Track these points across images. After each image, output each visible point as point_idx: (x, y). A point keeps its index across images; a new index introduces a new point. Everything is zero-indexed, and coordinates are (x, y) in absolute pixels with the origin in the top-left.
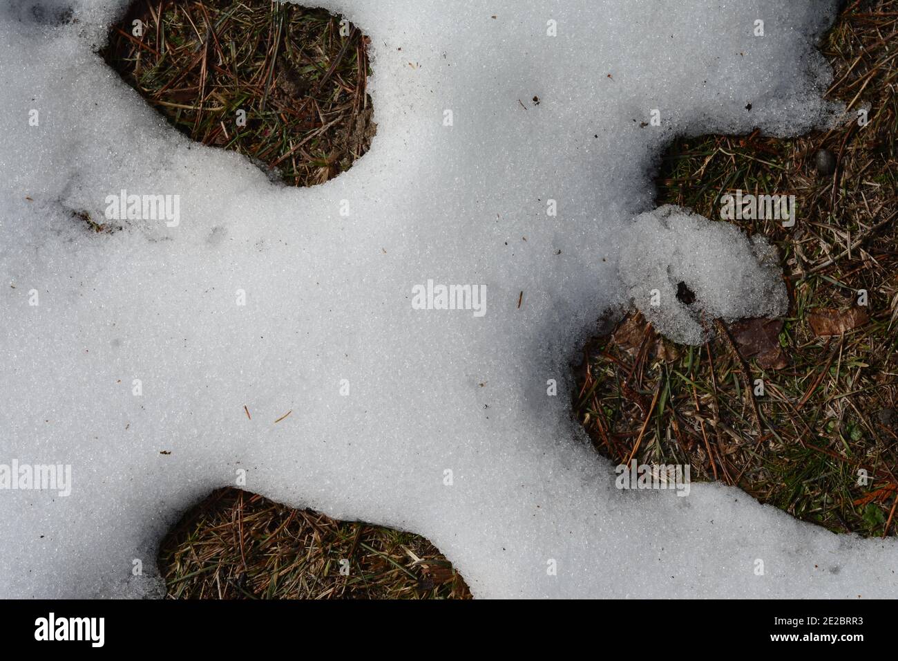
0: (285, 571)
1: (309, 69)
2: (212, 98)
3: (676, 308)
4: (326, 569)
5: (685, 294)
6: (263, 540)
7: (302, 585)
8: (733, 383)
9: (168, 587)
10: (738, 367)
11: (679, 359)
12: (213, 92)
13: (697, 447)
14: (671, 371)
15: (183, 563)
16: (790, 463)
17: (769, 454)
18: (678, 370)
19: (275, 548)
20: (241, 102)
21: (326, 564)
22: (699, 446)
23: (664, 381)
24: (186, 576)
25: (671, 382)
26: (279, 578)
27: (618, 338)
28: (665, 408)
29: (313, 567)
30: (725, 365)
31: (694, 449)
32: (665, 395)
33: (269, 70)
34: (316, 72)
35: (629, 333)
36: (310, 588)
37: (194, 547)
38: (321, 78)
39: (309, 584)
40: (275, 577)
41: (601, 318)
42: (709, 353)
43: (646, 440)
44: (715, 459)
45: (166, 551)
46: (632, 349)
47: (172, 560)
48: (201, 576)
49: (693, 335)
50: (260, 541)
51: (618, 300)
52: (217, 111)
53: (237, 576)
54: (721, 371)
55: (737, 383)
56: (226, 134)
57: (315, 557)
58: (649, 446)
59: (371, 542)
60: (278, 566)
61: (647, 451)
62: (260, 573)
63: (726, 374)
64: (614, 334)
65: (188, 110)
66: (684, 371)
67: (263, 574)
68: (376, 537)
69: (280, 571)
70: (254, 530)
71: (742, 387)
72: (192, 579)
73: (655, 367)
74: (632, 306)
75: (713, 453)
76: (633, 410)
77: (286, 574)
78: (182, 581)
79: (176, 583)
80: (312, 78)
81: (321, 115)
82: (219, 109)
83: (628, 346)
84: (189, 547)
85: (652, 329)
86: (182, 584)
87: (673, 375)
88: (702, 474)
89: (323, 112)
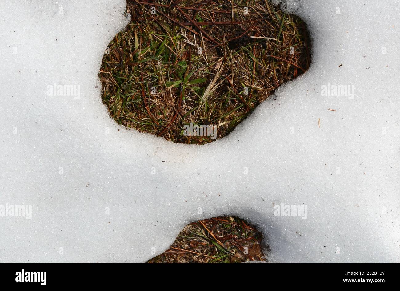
0: (255, 66)
4: (242, 84)
7: (243, 69)
9: (283, 13)
11: (230, 260)
13: (189, 246)
14: (228, 254)
15: (290, 25)
18: (226, 257)
19: (268, 67)
21: (245, 85)
22: (189, 247)
23: (225, 250)
24: (283, 23)
25: (224, 252)
27: (256, 245)
28: (214, 244)
29: (248, 78)
32: (220, 247)
35: (255, 250)
36: (239, 72)
37: (293, 36)
39: (242, 72)
40: (255, 60)
41: (269, 247)
43: (206, 232)
44: (179, 250)
45: (300, 22)
48: (278, 29)
50: (275, 63)
51: (271, 257)
53: (267, 44)
57: (252, 82)
59: (242, 109)
60: (259, 64)
61: (201, 229)
62: (261, 54)
64: (259, 245)
67: (260, 55)
68: (242, 111)
69: (256, 63)
70: (282, 64)
72: (280, 24)
73: (234, 250)
74: (265, 259)
75: (182, 251)
76: (222, 233)
77: (253, 65)
78: (282, 19)
79: (283, 17)
83: (250, 247)
84: (294, 33)
87: (226, 254)
88: (177, 243)
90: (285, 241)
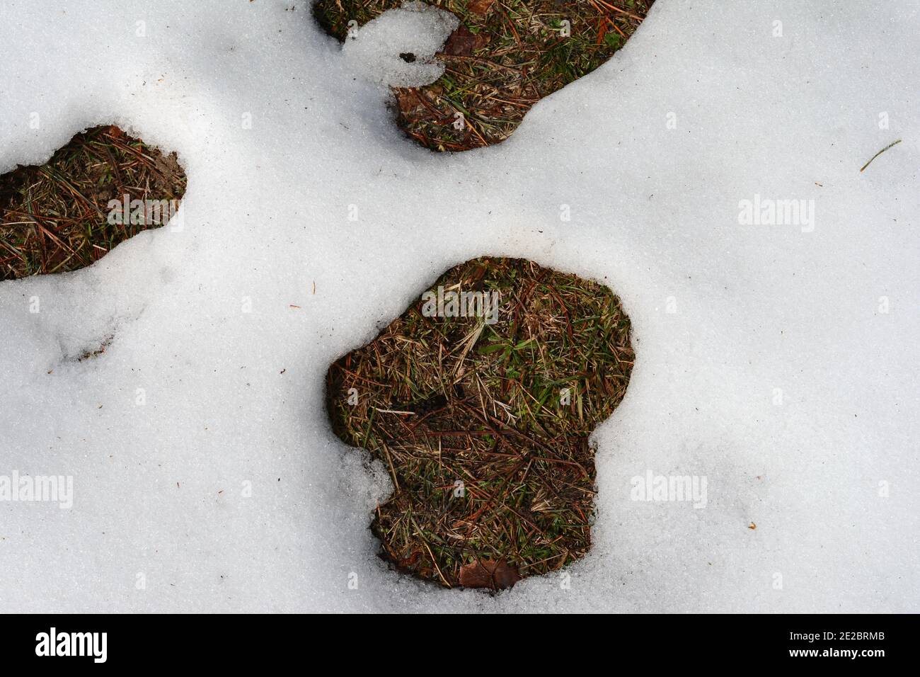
0: (408, 371)
1: (102, 180)
2: (74, 241)
3: (413, 68)
4: (426, 345)
5: (409, 58)
6: (379, 374)
7: (425, 366)
8: (479, 70)
9: (366, 448)
10: (472, 62)
11: (444, 89)
12: (70, 239)
14: (447, 97)
15: (357, 430)
16: (550, 65)
17: (535, 74)
18: (449, 93)
19: (389, 370)
20: (90, 228)
21: (422, 344)
22: (504, 107)
23: (451, 103)
24: (367, 434)
25: (453, 100)
26: (410, 377)
27: (406, 111)
28: (468, 111)
29: (417, 353)
30: (465, 68)
31: (504, 111)
32: (460, 107)
33: (83, 202)
34: (107, 177)
35: (407, 102)
36: (430, 362)
37: (353, 415)
38: (114, 176)
39: (427, 362)
40: (408, 380)
41: (388, 108)
42: (452, 72)
43: (479, 129)
44: (518, 102)
45: (342, 434)
46: (418, 107)
47: (351, 436)
48: (374, 424)
49: (436, 72)
51: (385, 93)
52: (84, 245)
53: (390, 403)
54: (467, 72)
55: (481, 67)
56: (102, 249)
57: (413, 348)
58: (484, 131)
60: (403, 374)
61: (486, 133)
62: (398, 388)
63: (472, 70)
64: (402, 110)
65: (68, 261)
66: (452, 90)
67: (400, 387)
69: (406, 375)
70: (369, 374)
71: (485, 66)
72: (371, 431)
73: (438, 103)
74: (393, 89)
75: (514, 101)
76: (455, 127)
77: (411, 372)
78: (368, 439)
79: (367, 443)
80: (109, 182)
81: (137, 188)
82: (83, 243)
83: (415, 108)
84: (350, 419)
85: (414, 89)
86: (370, 440)
87: (450, 97)
88: (522, 113)
89: (135, 186)
90: (364, 115)
